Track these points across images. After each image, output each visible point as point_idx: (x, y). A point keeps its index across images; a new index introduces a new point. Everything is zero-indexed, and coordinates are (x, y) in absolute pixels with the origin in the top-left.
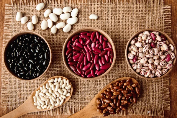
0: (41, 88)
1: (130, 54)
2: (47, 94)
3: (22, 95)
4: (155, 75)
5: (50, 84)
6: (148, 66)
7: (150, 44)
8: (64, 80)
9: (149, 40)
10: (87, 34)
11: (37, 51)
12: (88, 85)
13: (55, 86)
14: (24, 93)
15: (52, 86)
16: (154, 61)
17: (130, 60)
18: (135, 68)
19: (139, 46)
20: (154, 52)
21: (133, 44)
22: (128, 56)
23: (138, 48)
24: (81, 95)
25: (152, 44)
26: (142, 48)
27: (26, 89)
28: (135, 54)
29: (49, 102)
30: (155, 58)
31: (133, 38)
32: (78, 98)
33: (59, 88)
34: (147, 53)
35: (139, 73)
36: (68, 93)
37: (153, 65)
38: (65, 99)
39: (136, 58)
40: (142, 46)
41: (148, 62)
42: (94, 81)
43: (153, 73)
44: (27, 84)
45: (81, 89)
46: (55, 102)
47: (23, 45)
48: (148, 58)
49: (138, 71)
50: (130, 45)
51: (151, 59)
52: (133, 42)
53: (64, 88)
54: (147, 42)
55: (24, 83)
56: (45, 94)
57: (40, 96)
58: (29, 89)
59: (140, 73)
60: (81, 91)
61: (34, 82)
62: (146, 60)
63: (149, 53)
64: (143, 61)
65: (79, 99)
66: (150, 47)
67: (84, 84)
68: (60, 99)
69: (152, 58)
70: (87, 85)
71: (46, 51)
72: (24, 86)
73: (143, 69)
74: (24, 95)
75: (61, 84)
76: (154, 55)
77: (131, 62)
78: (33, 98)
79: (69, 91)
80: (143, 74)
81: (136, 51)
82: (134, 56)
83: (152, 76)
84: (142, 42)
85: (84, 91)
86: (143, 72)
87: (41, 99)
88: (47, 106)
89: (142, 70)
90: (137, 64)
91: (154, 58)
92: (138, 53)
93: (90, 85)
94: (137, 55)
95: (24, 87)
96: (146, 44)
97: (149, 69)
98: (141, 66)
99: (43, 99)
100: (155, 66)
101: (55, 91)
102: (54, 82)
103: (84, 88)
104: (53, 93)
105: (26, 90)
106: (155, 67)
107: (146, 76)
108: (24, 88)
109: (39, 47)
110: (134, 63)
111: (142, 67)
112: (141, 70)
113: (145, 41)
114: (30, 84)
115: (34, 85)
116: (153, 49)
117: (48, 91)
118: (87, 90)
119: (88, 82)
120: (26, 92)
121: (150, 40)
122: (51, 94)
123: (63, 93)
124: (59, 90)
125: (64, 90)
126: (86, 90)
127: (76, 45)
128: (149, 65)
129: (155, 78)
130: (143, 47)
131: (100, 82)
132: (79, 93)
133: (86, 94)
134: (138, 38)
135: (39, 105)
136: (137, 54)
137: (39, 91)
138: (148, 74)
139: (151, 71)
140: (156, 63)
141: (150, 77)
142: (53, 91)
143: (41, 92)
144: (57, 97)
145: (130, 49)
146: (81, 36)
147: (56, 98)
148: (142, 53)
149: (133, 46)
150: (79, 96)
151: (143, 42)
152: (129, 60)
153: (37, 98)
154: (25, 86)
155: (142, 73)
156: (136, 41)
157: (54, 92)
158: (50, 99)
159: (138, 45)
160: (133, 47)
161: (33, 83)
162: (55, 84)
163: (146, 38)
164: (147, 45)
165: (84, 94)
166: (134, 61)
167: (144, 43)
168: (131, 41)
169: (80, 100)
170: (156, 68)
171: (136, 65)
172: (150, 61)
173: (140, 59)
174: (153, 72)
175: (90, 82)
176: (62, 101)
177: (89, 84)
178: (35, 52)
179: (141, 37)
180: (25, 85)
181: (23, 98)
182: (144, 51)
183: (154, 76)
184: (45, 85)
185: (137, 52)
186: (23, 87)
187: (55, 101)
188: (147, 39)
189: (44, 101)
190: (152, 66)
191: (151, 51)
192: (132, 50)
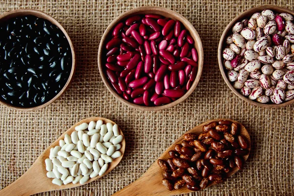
0: (61, 142)
1: (227, 51)
2: (73, 153)
3: (18, 167)
4: (270, 100)
5: (80, 133)
6: (258, 80)
7: (271, 36)
8: (109, 125)
9: (270, 27)
10: (158, 21)
11: (46, 53)
12: (152, 146)
13: (90, 137)
14: (21, 161)
15: (84, 137)
16: (272, 70)
17: (226, 60)
18: (232, 78)
19: (247, 37)
20: (276, 52)
21: (238, 31)
22: (222, 53)
23: (246, 41)
24: (137, 165)
25: (276, 37)
26: (253, 42)
27: (26, 153)
28: (237, 50)
29: (77, 170)
30: (276, 65)
31: (239, 20)
32: (133, 172)
33: (98, 141)
34: (261, 53)
35: (239, 91)
36: (115, 150)
37: (270, 78)
38: (109, 164)
39: (238, 59)
40: (254, 38)
41: (259, 71)
42: (164, 138)
43: (267, 94)
44: (27, 144)
45: (137, 154)
46: (90, 170)
47: (18, 38)
48: (262, 64)
49: (238, 85)
50: (230, 33)
51: (267, 65)
52: (237, 27)
53: (109, 141)
54: (266, 31)
55: (21, 142)
56: (69, 154)
57: (58, 158)
58: (32, 153)
59: (242, 91)
60: (137, 158)
61: (42, 139)
62: (257, 66)
63: (266, 54)
64: (250, 67)
65: (134, 174)
66: (270, 43)
67: (144, 143)
68: (101, 162)
69: (271, 64)
70: (150, 144)
71: (65, 54)
72: (20, 148)
73: (249, 82)
74: (20, 166)
75: (102, 133)
76: (275, 59)
77: (228, 65)
78: (44, 163)
79: (119, 147)
80: (246, 93)
81: (240, 46)
82: (235, 54)
83: (264, 99)
84: (255, 30)
85: (144, 157)
86: (246, 89)
87: (61, 164)
88: (74, 178)
89: (246, 84)
90: (238, 72)
91: (273, 65)
92: (243, 51)
93: (156, 146)
94: (242, 54)
95: (22, 150)
96: (263, 35)
97: (260, 85)
98: (246, 76)
99: (65, 164)
100: (273, 81)
101: (90, 148)
102: (87, 130)
103: (144, 152)
104: (85, 152)
105: (25, 155)
106: (273, 84)
107: (253, 97)
108: (22, 152)
109: (51, 45)
110: (233, 70)
111: (248, 79)
112: (244, 85)
113: (262, 29)
114: (33, 143)
115: (42, 145)
116: (275, 47)
117: (76, 149)
118: (151, 156)
119: (152, 139)
120: (26, 159)
121: (272, 28)
122: (83, 154)
123: (106, 151)
124: (98, 146)
125: (107, 144)
126: (148, 154)
127: (130, 34)
128: (263, 76)
129: (270, 105)
130: (255, 40)
131: (175, 138)
132: (135, 161)
133: (148, 164)
134: (250, 21)
135: (57, 176)
136: (241, 52)
137: (56, 147)
138: (256, 95)
139: (264, 91)
140: (276, 75)
141: (259, 100)
142: (85, 148)
143: (62, 149)
144: (94, 160)
145: (229, 40)
146: (145, 21)
147: (92, 162)
148: (251, 52)
149: (237, 34)
150: (133, 167)
151: (258, 30)
152: (223, 60)
153: (53, 161)
154: (22, 147)
155: (244, 91)
156: (245, 26)
157: (88, 149)
158: (79, 165)
159: (247, 34)
160: (235, 38)
161: (40, 141)
162: (89, 133)
163: (264, 23)
164: (264, 38)
165: (144, 163)
166: (234, 64)
167: (259, 33)
168: (233, 25)
169: (136, 175)
170: (275, 86)
171: (235, 74)
172: (265, 70)
173: (246, 62)
174: (268, 92)
175: (156, 140)
176: (104, 168)
177: (154, 144)
178: (42, 54)
179: (256, 20)
180: (24, 145)
181: (18, 173)
182: (255, 48)
183: (267, 100)
184: (69, 135)
185: (243, 47)
186: (18, 150)
187: (89, 167)
188: (266, 26)
189: (68, 169)
190: (267, 79)
191: (270, 51)
192: (234, 43)
